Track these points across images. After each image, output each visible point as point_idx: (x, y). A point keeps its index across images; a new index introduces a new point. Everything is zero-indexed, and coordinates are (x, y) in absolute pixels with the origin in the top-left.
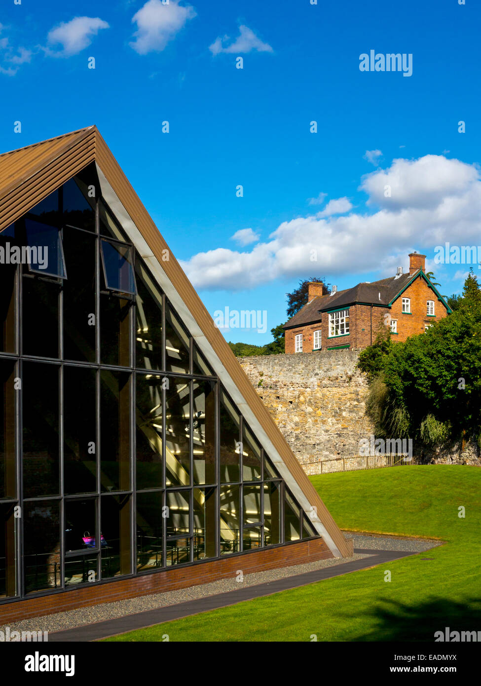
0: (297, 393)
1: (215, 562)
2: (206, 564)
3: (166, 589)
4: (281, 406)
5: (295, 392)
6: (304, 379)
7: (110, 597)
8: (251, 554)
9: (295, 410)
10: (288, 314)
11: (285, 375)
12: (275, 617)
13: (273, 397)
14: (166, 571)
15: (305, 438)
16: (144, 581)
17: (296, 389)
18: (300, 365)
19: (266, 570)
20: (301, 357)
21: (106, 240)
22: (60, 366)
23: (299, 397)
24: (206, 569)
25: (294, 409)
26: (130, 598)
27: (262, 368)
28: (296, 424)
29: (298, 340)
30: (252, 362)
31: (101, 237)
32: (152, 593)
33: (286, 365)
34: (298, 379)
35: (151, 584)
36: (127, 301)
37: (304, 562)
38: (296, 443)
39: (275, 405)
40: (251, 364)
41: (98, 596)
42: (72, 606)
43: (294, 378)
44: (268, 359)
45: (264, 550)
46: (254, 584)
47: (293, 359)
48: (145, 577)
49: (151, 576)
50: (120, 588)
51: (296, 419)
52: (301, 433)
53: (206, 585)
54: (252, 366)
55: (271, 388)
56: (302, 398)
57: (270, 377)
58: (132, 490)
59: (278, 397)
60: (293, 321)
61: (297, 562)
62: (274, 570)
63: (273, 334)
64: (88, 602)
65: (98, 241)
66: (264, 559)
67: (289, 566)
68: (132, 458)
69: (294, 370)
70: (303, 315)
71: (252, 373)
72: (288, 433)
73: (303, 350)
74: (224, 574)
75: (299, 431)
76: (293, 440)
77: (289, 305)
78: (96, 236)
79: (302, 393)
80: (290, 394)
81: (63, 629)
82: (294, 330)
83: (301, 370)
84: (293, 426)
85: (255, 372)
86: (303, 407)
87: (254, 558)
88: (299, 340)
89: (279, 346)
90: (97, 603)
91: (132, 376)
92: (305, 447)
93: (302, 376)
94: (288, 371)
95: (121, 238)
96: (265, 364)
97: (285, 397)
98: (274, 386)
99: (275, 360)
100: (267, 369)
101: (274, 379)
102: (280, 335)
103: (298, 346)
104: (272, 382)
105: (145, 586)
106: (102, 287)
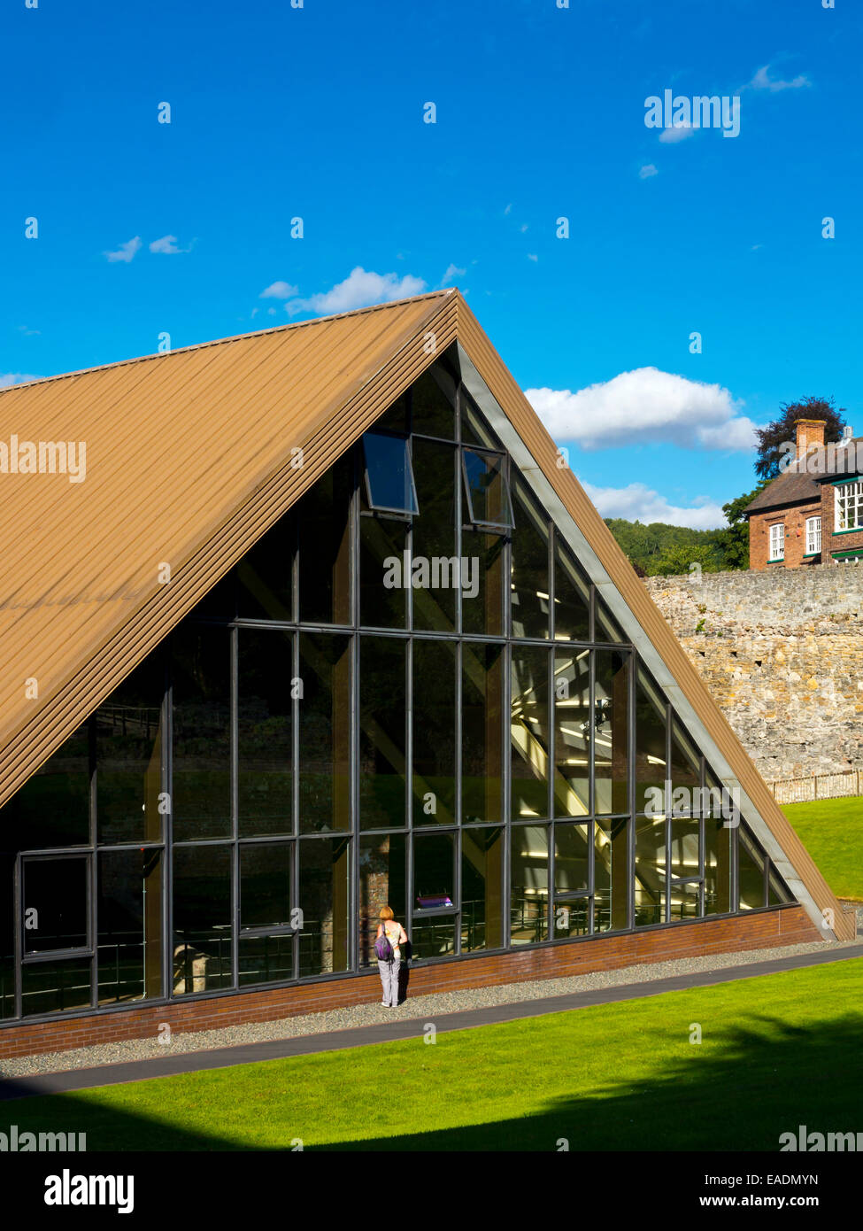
0: (770, 645)
1: (627, 937)
2: (613, 939)
3: (554, 974)
4: (739, 669)
5: (766, 644)
6: (783, 618)
7: (473, 981)
8: (684, 927)
9: (767, 678)
10: (759, 471)
11: (748, 611)
12: (717, 1007)
13: (724, 654)
14: (554, 946)
15: (786, 732)
16: (521, 959)
17: (768, 638)
18: (775, 591)
19: (707, 954)
20: (778, 576)
21: (469, 450)
22: (408, 639)
23: (774, 653)
24: (614, 947)
25: (764, 676)
26: (501, 984)
27: (704, 598)
28: (769, 705)
29: (775, 536)
30: (684, 587)
31: (463, 446)
32: (531, 979)
33: (749, 593)
34: (772, 619)
35: (531, 965)
36: (498, 537)
37: (770, 945)
38: (768, 741)
39: (728, 668)
40: (682, 590)
41: (456, 979)
42: (421, 990)
43: (765, 616)
44: (716, 580)
45: (705, 922)
46: (688, 972)
47: (763, 581)
48: (522, 953)
49: (531, 952)
50: (488, 968)
51: (769, 695)
52: (777, 721)
53: (613, 972)
54: (685, 594)
55: (720, 635)
56: (780, 656)
57: (719, 614)
58: (505, 822)
59: (735, 654)
60: (765, 497)
61: (759, 944)
62: (720, 955)
63: (726, 515)
64: (442, 986)
65: (458, 453)
66: (704, 935)
67: (745, 950)
68: (506, 772)
69: (764, 601)
70: (784, 485)
71: (685, 606)
72: (754, 722)
73: (785, 556)
74: (642, 956)
75: (775, 718)
76: (763, 735)
77: (759, 454)
78: (457, 446)
79: (781, 646)
80: (757, 647)
81: (415, 1017)
82: (767, 515)
83: (778, 601)
84: (764, 708)
85: (690, 606)
86: (782, 672)
87: (689, 934)
88: (778, 534)
89: (739, 539)
90: (455, 989)
91: (505, 649)
92: (785, 749)
93: (781, 612)
94: (753, 602)
95: (489, 445)
96: (709, 590)
97: (748, 653)
98: (727, 632)
99: (729, 582)
100: (714, 599)
101: (727, 619)
102: (740, 516)
103: (775, 546)
104: (722, 625)
105: (523, 967)
106: (466, 520)
